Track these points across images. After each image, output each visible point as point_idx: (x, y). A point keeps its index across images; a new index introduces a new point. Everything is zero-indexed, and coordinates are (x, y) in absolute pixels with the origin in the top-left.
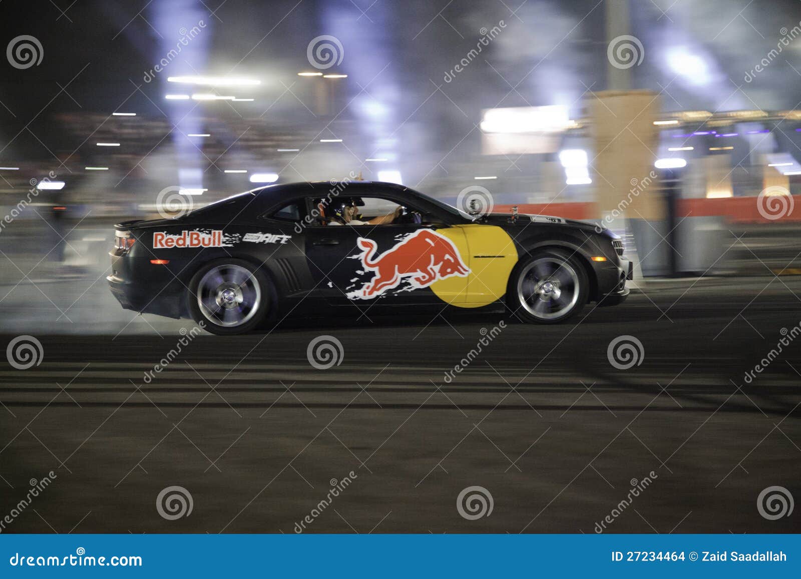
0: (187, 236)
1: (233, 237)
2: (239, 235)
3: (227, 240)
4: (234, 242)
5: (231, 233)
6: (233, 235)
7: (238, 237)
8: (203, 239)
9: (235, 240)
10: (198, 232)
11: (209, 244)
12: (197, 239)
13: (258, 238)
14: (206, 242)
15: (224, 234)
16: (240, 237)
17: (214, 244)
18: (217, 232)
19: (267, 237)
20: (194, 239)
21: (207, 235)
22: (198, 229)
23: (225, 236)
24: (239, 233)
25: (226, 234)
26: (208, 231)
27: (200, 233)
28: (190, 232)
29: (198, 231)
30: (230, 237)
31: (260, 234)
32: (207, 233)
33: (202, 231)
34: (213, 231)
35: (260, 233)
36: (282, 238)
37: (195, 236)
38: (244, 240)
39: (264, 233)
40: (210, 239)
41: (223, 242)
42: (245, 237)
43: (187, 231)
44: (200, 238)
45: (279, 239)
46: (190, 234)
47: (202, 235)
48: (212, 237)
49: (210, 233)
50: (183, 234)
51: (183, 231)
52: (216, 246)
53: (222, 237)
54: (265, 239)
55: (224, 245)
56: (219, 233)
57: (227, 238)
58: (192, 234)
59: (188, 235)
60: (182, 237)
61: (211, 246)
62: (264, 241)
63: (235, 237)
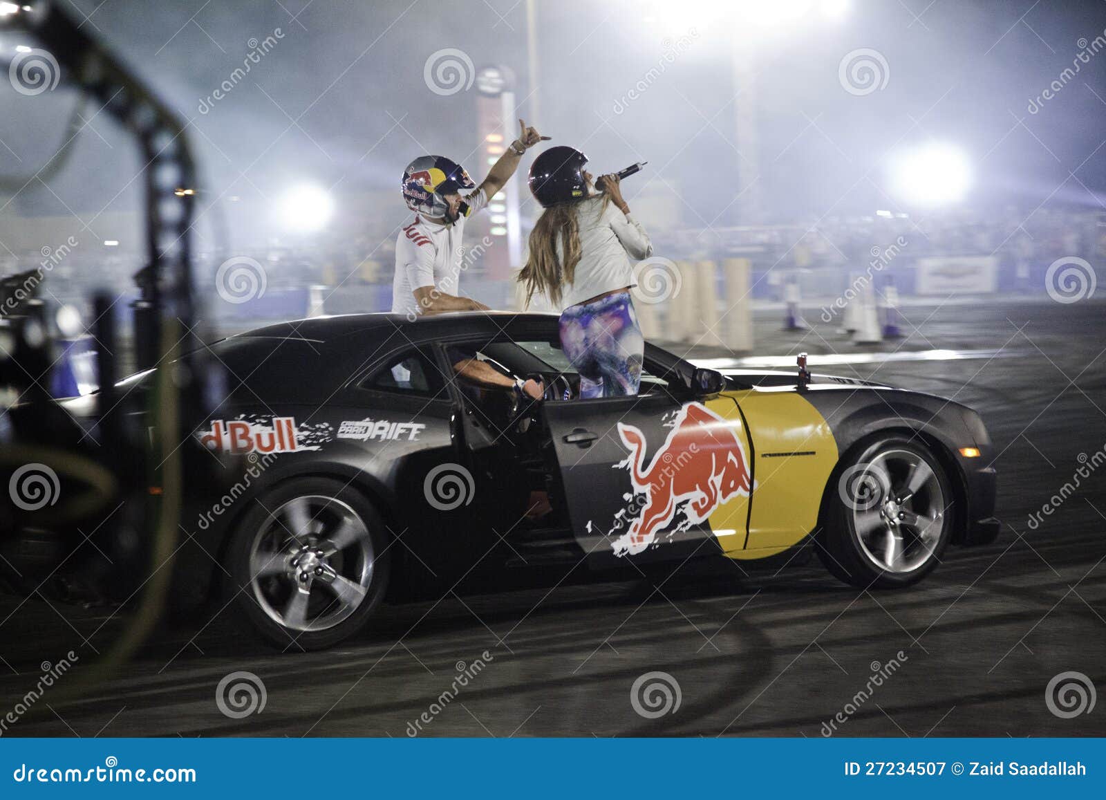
0: (222, 432)
1: (317, 430)
2: (327, 425)
3: (307, 437)
4: (321, 441)
5: (312, 423)
6: (317, 426)
7: (327, 429)
8: (259, 436)
9: (322, 437)
10: (243, 422)
11: (272, 446)
12: (244, 436)
13: (366, 430)
14: (266, 443)
15: (297, 425)
16: (331, 429)
17: (283, 447)
18: (283, 420)
19: (382, 428)
20: (238, 437)
21: (264, 428)
22: (242, 416)
23: (302, 430)
24: (327, 422)
25: (303, 425)
26: (265, 418)
27: (249, 425)
28: (228, 423)
29: (244, 419)
30: (312, 431)
31: (366, 422)
32: (264, 425)
33: (250, 421)
34: (275, 420)
35: (368, 419)
36: (410, 430)
37: (240, 431)
38: (340, 436)
39: (375, 419)
40: (271, 436)
41: (300, 443)
42: (340, 430)
43: (220, 422)
44: (252, 435)
45: (403, 431)
46: (228, 427)
47: (255, 429)
48: (275, 433)
49: (269, 424)
50: (213, 427)
51: (213, 422)
52: (288, 449)
53: (295, 431)
54: (380, 432)
55: (302, 448)
56: (288, 423)
57: (306, 433)
58: (233, 427)
59: (225, 429)
60: (213, 433)
61: (277, 449)
62: (378, 437)
63: (323, 430)
